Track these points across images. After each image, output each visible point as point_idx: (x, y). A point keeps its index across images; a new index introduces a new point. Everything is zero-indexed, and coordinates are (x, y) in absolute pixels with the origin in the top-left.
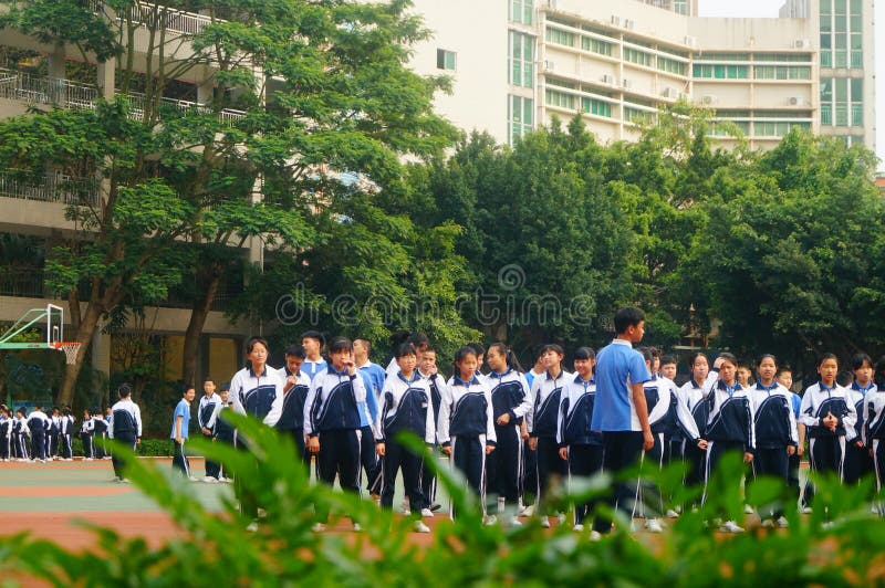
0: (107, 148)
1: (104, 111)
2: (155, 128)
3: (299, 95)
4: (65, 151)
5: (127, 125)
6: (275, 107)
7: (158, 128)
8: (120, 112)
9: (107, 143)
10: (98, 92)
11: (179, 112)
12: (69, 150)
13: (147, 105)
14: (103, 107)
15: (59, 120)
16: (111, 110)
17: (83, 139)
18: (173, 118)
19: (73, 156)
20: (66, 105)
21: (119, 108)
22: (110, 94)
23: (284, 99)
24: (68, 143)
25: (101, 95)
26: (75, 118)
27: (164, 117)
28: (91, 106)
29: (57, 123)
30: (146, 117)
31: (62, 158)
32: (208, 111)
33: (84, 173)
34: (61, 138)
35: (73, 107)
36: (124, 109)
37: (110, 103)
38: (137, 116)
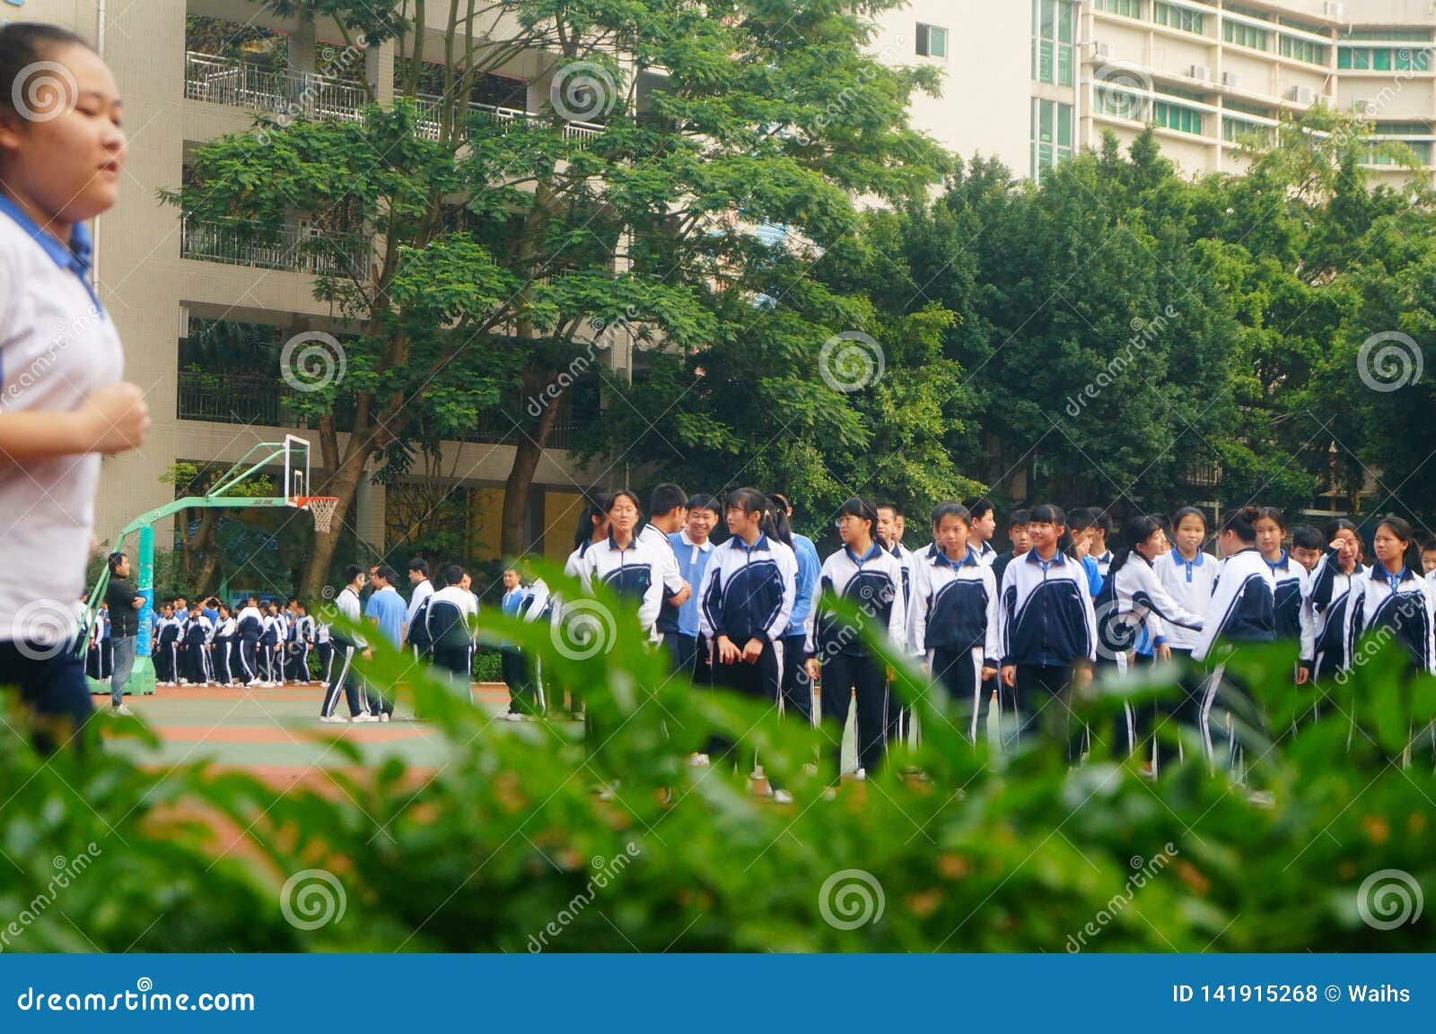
0: (381, 184)
1: (377, 125)
2: (457, 152)
3: (690, 98)
4: (315, 189)
5: (415, 148)
6: (654, 119)
7: (463, 153)
8: (403, 127)
9: (381, 175)
10: (366, 94)
11: (496, 127)
12: (320, 186)
13: (444, 115)
14: (376, 118)
15: (305, 139)
16: (387, 123)
17: (343, 170)
18: (487, 137)
19: (325, 196)
20: (316, 115)
21: (401, 119)
22: (386, 97)
23: (667, 105)
24: (319, 176)
25: (371, 98)
26: (329, 135)
27: (472, 135)
28: (356, 117)
29: (302, 144)
30: (445, 135)
31: (310, 201)
32: (543, 124)
33: (345, 227)
34: (307, 169)
35: (328, 119)
36: (410, 121)
37: (386, 111)
38: (430, 132)
